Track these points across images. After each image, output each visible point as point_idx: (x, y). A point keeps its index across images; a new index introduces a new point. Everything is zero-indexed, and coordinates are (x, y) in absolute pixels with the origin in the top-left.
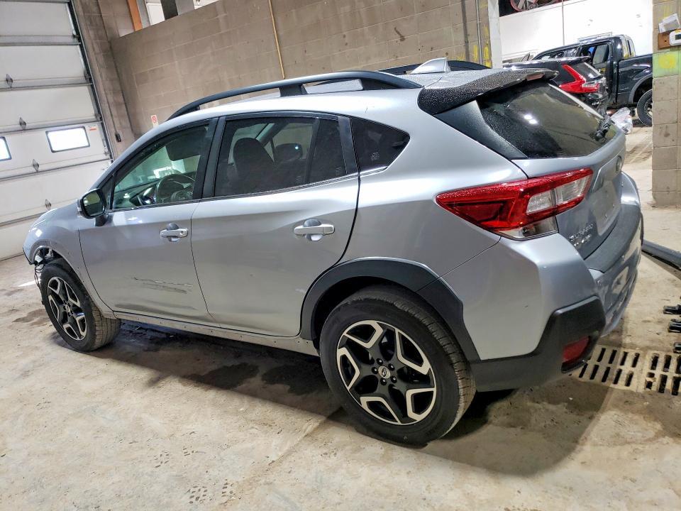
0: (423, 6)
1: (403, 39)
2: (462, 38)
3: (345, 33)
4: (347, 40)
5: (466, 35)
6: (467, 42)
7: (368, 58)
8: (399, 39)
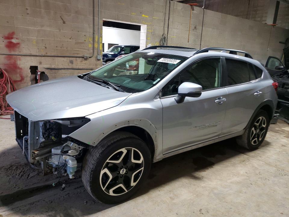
0: (76, 12)
1: (64, 23)
2: (92, 31)
3: (28, 8)
4: (28, 12)
5: (94, 31)
6: (94, 33)
7: (42, 26)
8: (62, 22)
